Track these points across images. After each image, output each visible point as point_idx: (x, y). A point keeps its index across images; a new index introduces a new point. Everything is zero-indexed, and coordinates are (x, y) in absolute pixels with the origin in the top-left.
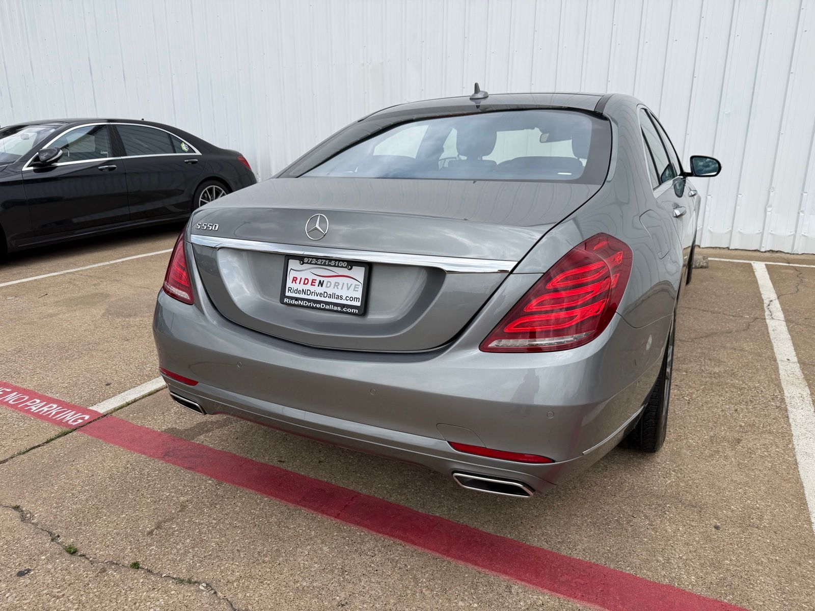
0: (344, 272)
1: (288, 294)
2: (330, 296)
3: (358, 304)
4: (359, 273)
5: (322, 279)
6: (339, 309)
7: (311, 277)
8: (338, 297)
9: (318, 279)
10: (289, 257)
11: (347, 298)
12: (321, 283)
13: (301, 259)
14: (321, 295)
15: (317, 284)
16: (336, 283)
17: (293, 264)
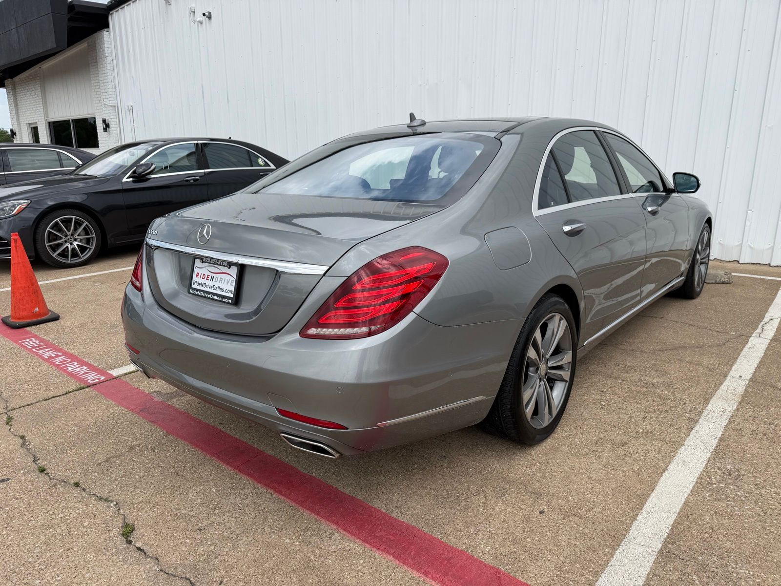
0: (225, 269)
1: (193, 286)
2: (217, 289)
3: (231, 295)
4: (234, 271)
5: (213, 275)
6: (220, 299)
7: (207, 273)
8: (222, 290)
9: (211, 274)
10: (195, 257)
11: (227, 291)
12: (212, 279)
13: (202, 259)
14: (211, 287)
15: (210, 279)
16: (221, 278)
17: (198, 263)
